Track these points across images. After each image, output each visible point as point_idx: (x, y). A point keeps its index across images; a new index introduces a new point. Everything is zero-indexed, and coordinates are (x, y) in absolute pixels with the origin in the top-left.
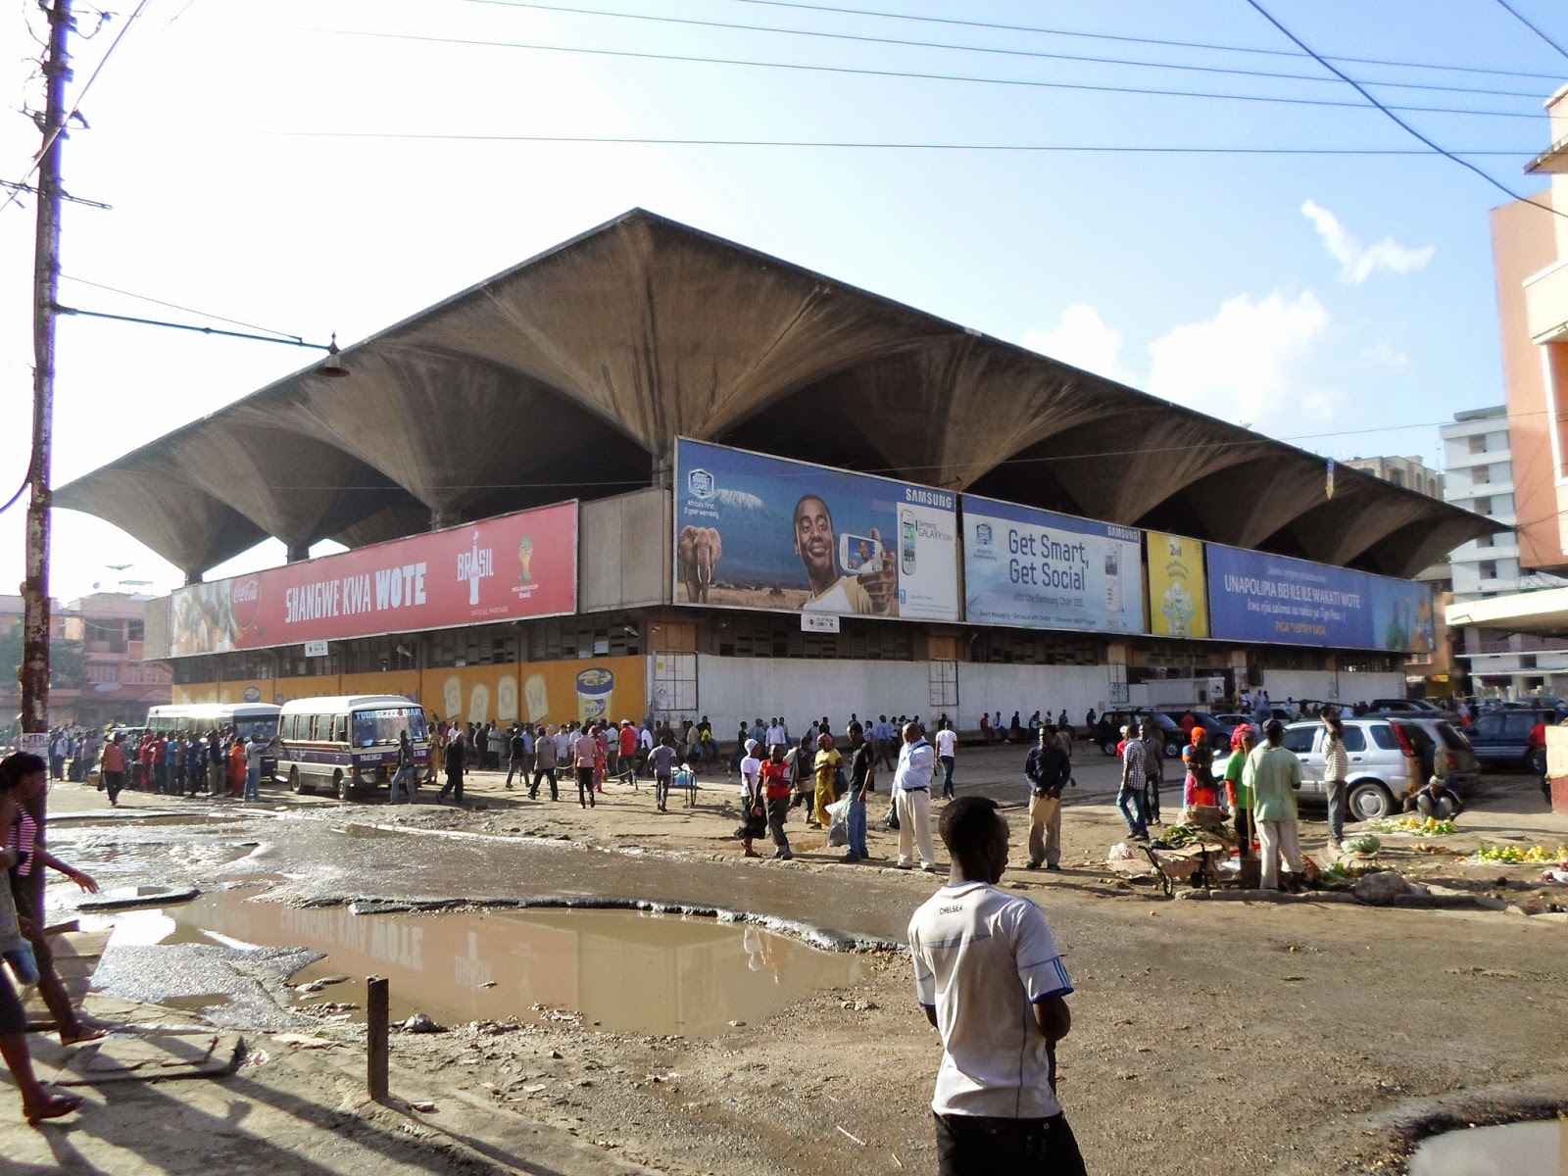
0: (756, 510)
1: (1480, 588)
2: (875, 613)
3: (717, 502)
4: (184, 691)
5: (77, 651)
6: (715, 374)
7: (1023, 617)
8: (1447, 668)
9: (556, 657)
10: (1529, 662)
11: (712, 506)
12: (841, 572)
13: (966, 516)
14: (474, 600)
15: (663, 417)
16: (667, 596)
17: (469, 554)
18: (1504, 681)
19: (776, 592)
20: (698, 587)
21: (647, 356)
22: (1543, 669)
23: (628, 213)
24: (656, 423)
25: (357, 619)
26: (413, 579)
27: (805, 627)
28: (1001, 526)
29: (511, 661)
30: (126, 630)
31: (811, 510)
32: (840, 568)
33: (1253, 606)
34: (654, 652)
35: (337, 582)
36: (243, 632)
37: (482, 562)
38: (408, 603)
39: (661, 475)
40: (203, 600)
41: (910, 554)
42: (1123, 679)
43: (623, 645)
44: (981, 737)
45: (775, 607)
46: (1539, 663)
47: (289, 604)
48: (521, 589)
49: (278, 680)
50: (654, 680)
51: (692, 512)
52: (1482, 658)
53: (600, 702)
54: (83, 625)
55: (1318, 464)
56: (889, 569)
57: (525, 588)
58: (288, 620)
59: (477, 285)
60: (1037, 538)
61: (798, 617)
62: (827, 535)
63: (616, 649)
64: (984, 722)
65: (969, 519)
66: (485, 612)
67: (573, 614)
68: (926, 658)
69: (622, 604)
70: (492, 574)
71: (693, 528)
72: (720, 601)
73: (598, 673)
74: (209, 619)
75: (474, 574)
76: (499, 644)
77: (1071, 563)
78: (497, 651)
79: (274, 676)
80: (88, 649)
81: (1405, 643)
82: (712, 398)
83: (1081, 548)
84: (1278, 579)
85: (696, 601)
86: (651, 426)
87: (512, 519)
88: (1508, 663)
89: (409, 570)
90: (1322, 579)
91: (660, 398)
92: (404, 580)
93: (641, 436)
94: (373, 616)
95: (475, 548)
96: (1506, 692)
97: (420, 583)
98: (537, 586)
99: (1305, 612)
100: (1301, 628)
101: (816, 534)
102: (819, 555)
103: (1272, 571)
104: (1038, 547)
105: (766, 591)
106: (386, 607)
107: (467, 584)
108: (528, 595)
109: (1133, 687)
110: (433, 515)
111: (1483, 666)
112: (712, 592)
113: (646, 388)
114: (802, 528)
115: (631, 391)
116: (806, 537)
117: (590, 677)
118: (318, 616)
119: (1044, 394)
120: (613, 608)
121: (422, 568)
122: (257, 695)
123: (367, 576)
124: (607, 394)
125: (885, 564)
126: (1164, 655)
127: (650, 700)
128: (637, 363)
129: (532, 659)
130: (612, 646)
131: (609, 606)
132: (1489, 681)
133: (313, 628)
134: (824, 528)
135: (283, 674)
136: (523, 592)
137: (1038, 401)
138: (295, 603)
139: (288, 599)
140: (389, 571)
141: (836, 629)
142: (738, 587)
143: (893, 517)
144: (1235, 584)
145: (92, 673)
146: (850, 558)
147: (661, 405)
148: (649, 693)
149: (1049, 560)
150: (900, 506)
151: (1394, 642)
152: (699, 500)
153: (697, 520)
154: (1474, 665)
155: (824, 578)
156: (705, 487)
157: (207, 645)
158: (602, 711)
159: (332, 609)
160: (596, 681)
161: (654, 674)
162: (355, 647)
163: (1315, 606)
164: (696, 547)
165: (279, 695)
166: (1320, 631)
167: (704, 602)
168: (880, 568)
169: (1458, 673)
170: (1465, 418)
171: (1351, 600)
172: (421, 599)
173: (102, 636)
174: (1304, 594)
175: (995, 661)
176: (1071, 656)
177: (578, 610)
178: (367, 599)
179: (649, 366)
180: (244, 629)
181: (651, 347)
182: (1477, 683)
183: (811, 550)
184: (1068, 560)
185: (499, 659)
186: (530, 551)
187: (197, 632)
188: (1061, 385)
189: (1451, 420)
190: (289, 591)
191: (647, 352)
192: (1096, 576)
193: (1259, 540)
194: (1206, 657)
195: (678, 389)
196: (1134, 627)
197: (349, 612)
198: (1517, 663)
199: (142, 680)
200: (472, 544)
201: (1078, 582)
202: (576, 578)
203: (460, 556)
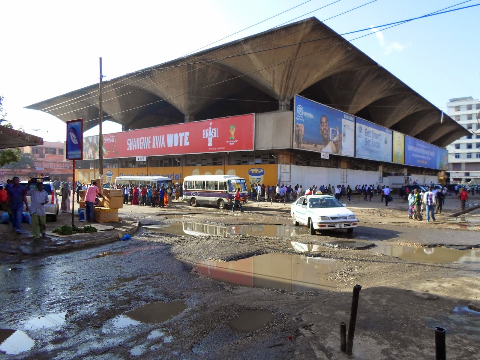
0: (312, 119)
1: (455, 152)
2: (337, 154)
3: (303, 116)
4: (79, 171)
5: (30, 157)
6: (308, 75)
7: (367, 156)
8: (443, 175)
9: (239, 164)
10: (467, 174)
11: (302, 117)
12: (330, 140)
13: (357, 124)
14: (210, 144)
15: (288, 88)
16: (291, 146)
17: (208, 130)
18: (460, 180)
19: (316, 146)
20: (299, 143)
21: (289, 68)
22: (471, 176)
23: (310, 18)
24: (284, 90)
25: (159, 150)
26: (184, 137)
27: (322, 157)
28: (364, 127)
29: (222, 165)
30: (44, 151)
31: (324, 120)
32: (329, 139)
33: (413, 155)
34: (281, 163)
35: (150, 137)
36: (108, 153)
37: (213, 132)
38: (181, 145)
39: (282, 107)
40: (90, 142)
41: (344, 135)
42: (382, 176)
43: (267, 161)
44: (356, 192)
45: (315, 150)
46: (470, 175)
47: (128, 144)
48: (231, 142)
49: (120, 169)
50: (281, 172)
51: (298, 119)
52: (453, 173)
53: (258, 178)
54: (31, 149)
55: (440, 112)
56: (340, 140)
57: (232, 141)
58: (128, 149)
59: (239, 40)
60: (371, 131)
61: (320, 154)
62: (327, 128)
63: (264, 162)
64: (356, 188)
65: (358, 125)
66: (215, 149)
67: (253, 150)
68: (340, 168)
69: (273, 148)
70: (218, 136)
71: (298, 124)
72: (303, 148)
73: (258, 169)
74: (93, 148)
75: (210, 136)
76: (215, 159)
77: (377, 140)
78: (214, 161)
79: (118, 167)
80: (33, 157)
81: (442, 167)
82: (305, 82)
83: (380, 135)
84: (419, 147)
85: (298, 148)
86: (283, 91)
87: (226, 119)
88: (461, 174)
89: (181, 135)
90: (427, 147)
91: (289, 81)
92: (179, 138)
93: (278, 93)
94: (166, 149)
95: (210, 128)
96: (461, 183)
97: (186, 139)
98: (237, 141)
99: (424, 157)
100: (423, 162)
101: (325, 128)
102: (325, 134)
103: (418, 144)
104: (371, 135)
105: (314, 145)
106: (172, 146)
107: (207, 140)
108: (234, 144)
109: (384, 178)
110: (185, 116)
111: (454, 175)
112: (302, 145)
113: (285, 77)
114: (322, 126)
115: (280, 79)
116: (323, 128)
117: (255, 170)
118: (141, 148)
119: (387, 86)
120: (269, 149)
121: (187, 134)
122: (112, 173)
123: (163, 136)
124: (272, 79)
125: (339, 138)
126: (390, 169)
127: (279, 178)
128: (286, 69)
129: (229, 164)
130: (263, 161)
131: (268, 148)
132: (455, 179)
133: (141, 152)
134: (327, 126)
135: (122, 167)
136: (231, 143)
137: (384, 89)
138: (131, 144)
139: (128, 142)
140: (173, 135)
141: (328, 158)
142: (308, 143)
143: (341, 123)
144: (410, 148)
145: (36, 164)
146: (332, 135)
147: (288, 85)
148: (279, 176)
149: (373, 139)
150: (343, 120)
151: (440, 167)
152: (299, 115)
153: (299, 122)
154: (451, 175)
155: (326, 142)
156: (301, 111)
157: (92, 156)
158: (259, 182)
159: (148, 146)
160: (257, 172)
161: (281, 170)
162: (153, 159)
163: (426, 155)
164: (299, 130)
165: (121, 173)
166: (426, 163)
167: (300, 148)
168: (338, 139)
169: (446, 177)
170: (452, 101)
171: (433, 154)
172: (187, 144)
173: (37, 152)
174: (423, 151)
175: (355, 169)
176: (371, 168)
177: (255, 149)
178: (163, 143)
179: (289, 70)
180: (109, 152)
181: (292, 64)
182: (451, 180)
183: (323, 132)
184: (377, 139)
185: (215, 164)
186: (234, 130)
187: (88, 152)
188: (392, 84)
189: (449, 102)
190: (128, 140)
191: (290, 65)
192: (383, 144)
193: (415, 135)
194: (398, 170)
195: (295, 79)
196: (389, 160)
197: (155, 147)
198: (464, 174)
199: (50, 167)
200: (209, 126)
201: (379, 146)
202: (254, 139)
203: (204, 130)
